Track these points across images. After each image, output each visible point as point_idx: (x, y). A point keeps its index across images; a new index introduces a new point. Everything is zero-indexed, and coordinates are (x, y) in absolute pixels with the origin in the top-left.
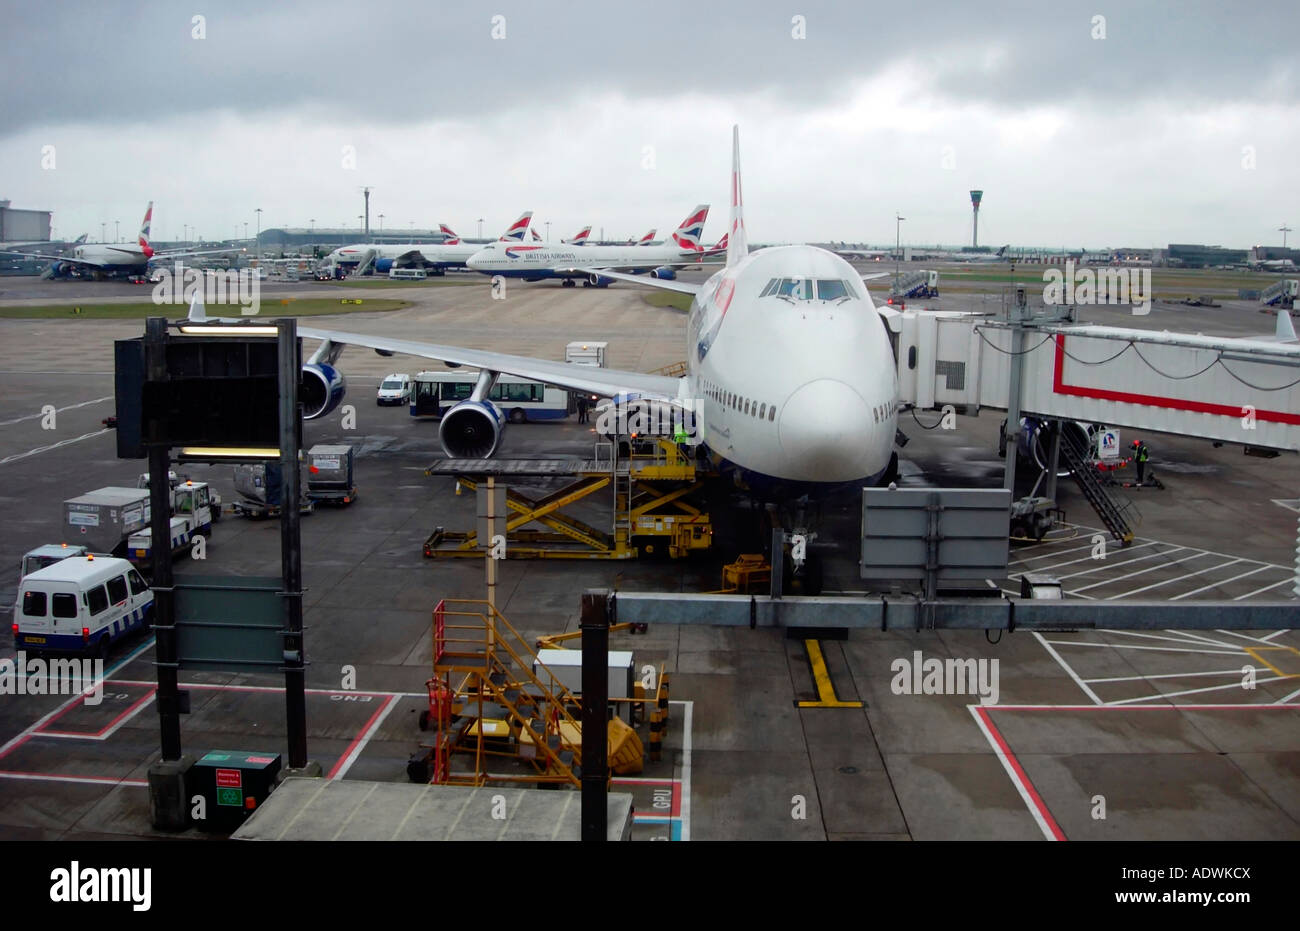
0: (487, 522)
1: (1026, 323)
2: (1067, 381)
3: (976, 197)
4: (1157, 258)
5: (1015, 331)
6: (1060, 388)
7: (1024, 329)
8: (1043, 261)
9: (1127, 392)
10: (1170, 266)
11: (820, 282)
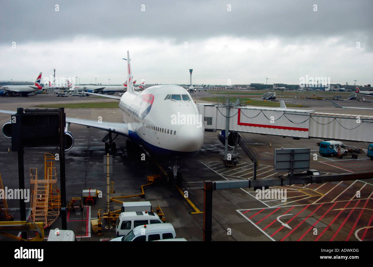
0: (107, 167)
1: (230, 106)
2: (241, 122)
3: (191, 71)
4: (248, 87)
5: (227, 108)
6: (239, 123)
7: (229, 108)
8: (215, 88)
9: (264, 124)
10: (252, 89)
11: (182, 95)
